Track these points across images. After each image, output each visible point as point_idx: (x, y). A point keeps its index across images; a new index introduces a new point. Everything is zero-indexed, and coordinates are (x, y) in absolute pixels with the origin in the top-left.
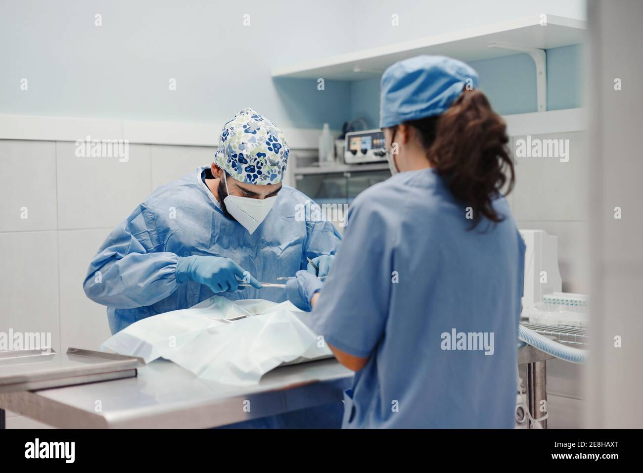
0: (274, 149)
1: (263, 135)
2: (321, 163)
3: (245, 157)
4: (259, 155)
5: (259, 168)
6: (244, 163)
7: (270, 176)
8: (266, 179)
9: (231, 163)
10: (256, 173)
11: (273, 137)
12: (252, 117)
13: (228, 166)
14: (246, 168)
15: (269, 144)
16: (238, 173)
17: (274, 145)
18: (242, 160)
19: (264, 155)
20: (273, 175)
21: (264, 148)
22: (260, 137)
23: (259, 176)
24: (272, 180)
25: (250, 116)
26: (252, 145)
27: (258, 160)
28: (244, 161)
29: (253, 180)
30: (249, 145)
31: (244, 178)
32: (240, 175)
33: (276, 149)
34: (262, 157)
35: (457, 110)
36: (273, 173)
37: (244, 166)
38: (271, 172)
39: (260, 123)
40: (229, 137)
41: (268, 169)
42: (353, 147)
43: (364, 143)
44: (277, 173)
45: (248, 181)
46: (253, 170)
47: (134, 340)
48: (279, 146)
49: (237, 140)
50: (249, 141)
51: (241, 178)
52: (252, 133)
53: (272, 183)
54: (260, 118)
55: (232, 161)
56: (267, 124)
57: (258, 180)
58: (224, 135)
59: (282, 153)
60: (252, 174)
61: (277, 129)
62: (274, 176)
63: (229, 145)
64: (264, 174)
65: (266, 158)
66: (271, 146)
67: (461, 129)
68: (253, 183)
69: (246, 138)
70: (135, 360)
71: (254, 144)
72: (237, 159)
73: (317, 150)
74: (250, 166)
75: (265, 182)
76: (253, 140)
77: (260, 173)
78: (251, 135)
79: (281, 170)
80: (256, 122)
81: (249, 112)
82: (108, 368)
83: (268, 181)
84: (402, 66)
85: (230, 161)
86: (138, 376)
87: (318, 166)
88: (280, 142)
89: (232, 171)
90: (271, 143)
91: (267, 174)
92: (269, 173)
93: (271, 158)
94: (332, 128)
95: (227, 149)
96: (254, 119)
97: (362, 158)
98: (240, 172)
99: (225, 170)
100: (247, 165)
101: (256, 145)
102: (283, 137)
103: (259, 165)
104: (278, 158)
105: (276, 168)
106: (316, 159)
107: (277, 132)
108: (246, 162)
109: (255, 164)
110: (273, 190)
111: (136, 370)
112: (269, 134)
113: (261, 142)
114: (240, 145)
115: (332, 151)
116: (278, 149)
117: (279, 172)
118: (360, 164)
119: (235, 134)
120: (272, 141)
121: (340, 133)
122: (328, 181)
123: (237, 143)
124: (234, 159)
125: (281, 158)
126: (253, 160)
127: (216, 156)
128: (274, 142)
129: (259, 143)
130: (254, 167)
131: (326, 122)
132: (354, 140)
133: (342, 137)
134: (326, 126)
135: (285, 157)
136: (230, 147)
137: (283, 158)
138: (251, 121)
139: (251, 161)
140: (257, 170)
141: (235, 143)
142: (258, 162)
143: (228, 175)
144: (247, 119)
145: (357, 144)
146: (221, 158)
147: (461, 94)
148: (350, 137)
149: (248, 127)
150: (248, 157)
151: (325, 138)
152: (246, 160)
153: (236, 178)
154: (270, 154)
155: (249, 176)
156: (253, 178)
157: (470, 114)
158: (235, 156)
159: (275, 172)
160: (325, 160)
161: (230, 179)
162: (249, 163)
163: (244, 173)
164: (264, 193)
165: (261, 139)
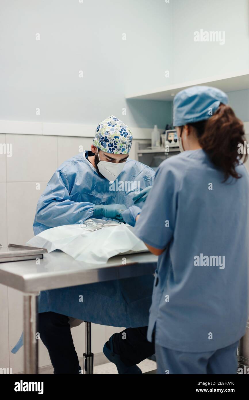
0: (124, 135)
1: (118, 127)
2: (152, 147)
3: (108, 138)
4: (115, 137)
5: (116, 144)
6: (107, 142)
7: (121, 149)
8: (119, 151)
9: (101, 143)
10: (114, 147)
11: (124, 129)
12: (113, 119)
13: (99, 144)
14: (108, 145)
15: (121, 132)
16: (104, 148)
17: (124, 133)
18: (107, 140)
19: (118, 138)
20: (123, 148)
21: (118, 134)
22: (116, 129)
23: (115, 149)
24: (122, 151)
25: (112, 118)
26: (112, 132)
27: (115, 140)
28: (107, 141)
29: (112, 151)
30: (110, 132)
31: (107, 150)
32: (105, 149)
33: (125, 135)
34: (117, 138)
35: (217, 117)
36: (123, 147)
37: (107, 143)
38: (122, 147)
39: (117, 122)
40: (100, 129)
41: (120, 145)
42: (169, 138)
43: (176, 136)
44: (125, 148)
45: (110, 152)
46: (112, 146)
47: (43, 240)
48: (127, 134)
49: (104, 130)
50: (111, 130)
51: (106, 150)
52: (112, 126)
53: (123, 153)
54: (117, 120)
55: (101, 141)
56: (121, 123)
57: (115, 151)
58: (98, 128)
59: (128, 137)
60: (111, 148)
61: (126, 126)
62: (123, 150)
63: (100, 132)
64: (118, 148)
65: (119, 139)
66: (122, 133)
67: (218, 128)
68: (112, 153)
69: (108, 129)
70: (42, 250)
71: (113, 132)
72: (104, 140)
73: (150, 140)
74: (110, 143)
75: (119, 152)
76: (112, 130)
77: (116, 147)
78: (111, 127)
79: (128, 146)
80: (115, 121)
81: (112, 117)
82: (28, 253)
83: (120, 152)
84: (185, 93)
85: (100, 141)
86: (44, 258)
87: (151, 149)
88: (127, 131)
89: (101, 147)
90: (122, 132)
91: (120, 148)
92: (121, 148)
93: (122, 140)
94: (159, 127)
95: (99, 135)
96: (113, 120)
97: (175, 144)
98: (105, 147)
99: (98, 147)
100: (109, 143)
101: (114, 132)
102: (129, 130)
103: (116, 142)
104: (126, 140)
105: (125, 145)
106: (150, 145)
107: (126, 127)
108: (108, 141)
109: (113, 142)
110: (123, 157)
111: (43, 255)
112: (122, 127)
113: (116, 131)
114: (105, 132)
115: (159, 141)
116: (126, 135)
117: (127, 148)
118: (174, 148)
119: (103, 127)
120: (123, 131)
121: (163, 130)
122: (156, 157)
123: (104, 131)
124: (102, 140)
125: (128, 140)
126: (112, 140)
127: (93, 141)
128: (124, 131)
129: (115, 131)
130: (113, 144)
131: (155, 124)
132: (170, 134)
133: (164, 133)
134: (156, 126)
135: (130, 140)
136: (100, 134)
137: (129, 140)
138: (112, 121)
139: (111, 140)
140: (114, 145)
141: (103, 132)
142: (115, 141)
143: (99, 150)
144: (110, 120)
145: (172, 137)
146: (96, 141)
147: (219, 108)
148: (168, 133)
149: (110, 123)
150: (109, 138)
151: (155, 134)
152: (108, 140)
153: (103, 151)
154: (122, 138)
155: (110, 149)
156: (112, 150)
157: (223, 119)
158: (103, 138)
159: (124, 147)
160: (155, 145)
161: (101, 152)
162: (110, 141)
163: (108, 148)
164: (118, 159)
165: (117, 130)
